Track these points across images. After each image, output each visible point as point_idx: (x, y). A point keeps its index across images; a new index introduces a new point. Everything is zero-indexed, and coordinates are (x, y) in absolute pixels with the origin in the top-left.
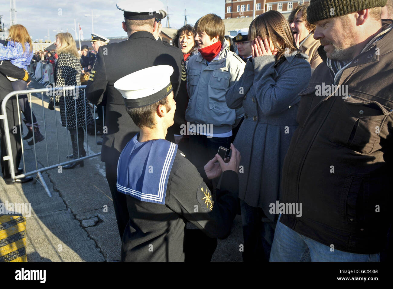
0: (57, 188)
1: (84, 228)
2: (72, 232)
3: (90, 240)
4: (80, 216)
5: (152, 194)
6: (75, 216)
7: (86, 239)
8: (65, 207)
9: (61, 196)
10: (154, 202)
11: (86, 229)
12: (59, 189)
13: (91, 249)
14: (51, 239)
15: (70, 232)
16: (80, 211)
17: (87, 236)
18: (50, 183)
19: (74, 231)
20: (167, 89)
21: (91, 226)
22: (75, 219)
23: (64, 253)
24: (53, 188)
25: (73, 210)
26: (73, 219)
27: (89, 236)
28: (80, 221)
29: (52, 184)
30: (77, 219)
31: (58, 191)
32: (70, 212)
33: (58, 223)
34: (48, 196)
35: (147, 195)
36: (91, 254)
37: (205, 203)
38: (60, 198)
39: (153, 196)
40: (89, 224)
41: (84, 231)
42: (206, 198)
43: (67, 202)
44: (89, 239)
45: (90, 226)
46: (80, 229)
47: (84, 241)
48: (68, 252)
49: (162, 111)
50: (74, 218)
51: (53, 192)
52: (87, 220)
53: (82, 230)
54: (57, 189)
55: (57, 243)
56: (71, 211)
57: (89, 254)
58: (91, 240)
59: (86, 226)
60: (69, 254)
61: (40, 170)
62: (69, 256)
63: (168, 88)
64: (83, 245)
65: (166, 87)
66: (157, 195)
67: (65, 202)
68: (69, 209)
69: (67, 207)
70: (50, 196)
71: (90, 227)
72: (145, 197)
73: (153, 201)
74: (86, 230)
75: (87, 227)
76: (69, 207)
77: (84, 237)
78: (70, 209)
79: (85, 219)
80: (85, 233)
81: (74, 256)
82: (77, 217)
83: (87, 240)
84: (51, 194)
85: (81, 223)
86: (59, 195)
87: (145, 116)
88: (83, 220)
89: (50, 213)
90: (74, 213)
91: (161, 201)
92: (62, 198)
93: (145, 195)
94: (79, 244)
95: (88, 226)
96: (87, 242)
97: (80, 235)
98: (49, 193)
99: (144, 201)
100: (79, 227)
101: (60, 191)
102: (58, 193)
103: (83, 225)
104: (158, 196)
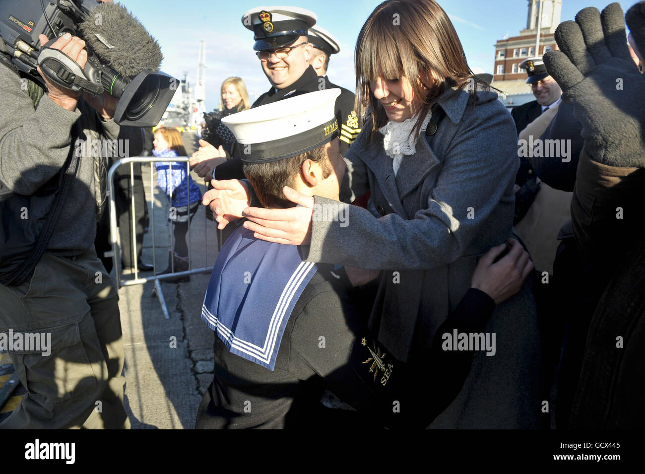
0: (182, 306)
1: (196, 373)
2: (175, 378)
3: (197, 396)
4: (197, 354)
5: (253, 343)
6: (190, 352)
7: (191, 392)
8: (182, 337)
9: (182, 319)
10: (254, 361)
11: (198, 376)
12: (184, 308)
13: (193, 410)
14: (141, 384)
15: (173, 378)
16: (200, 346)
17: (195, 388)
18: (175, 298)
19: (179, 377)
20: (325, 129)
21: (207, 372)
22: (190, 357)
23: (150, 411)
24: (177, 306)
25: (191, 343)
26: (186, 357)
27: (197, 389)
28: (195, 362)
29: (177, 299)
30: (192, 359)
31: (182, 311)
32: (186, 346)
33: (161, 361)
34: (164, 317)
35: (243, 343)
36: (190, 419)
37: (371, 370)
38: (180, 321)
39: (253, 348)
40: (206, 369)
41: (193, 377)
42: (372, 362)
43: (187, 330)
44: (196, 393)
45: (205, 372)
46: (190, 374)
47: (187, 396)
48: (157, 409)
49: (312, 174)
50: (188, 355)
51: (174, 311)
52: (206, 362)
53: (193, 376)
54: (181, 308)
55: (147, 392)
56: (188, 344)
57: (187, 418)
58: (199, 396)
59: (200, 372)
60: (156, 414)
61: (159, 277)
62: (156, 418)
63: (328, 128)
64: (184, 402)
65: (323, 126)
66: (262, 347)
67: (184, 329)
68: (186, 341)
69: (184, 337)
70: (167, 317)
71: (205, 374)
72: (239, 346)
73: (253, 357)
74: (197, 379)
75: (201, 374)
76: (187, 337)
77: (191, 389)
78: (188, 340)
79: (202, 360)
80: (194, 382)
81: (163, 419)
82: (193, 355)
83: (193, 394)
84: (170, 314)
85: (195, 365)
86: (180, 317)
87: (276, 181)
88: (200, 360)
89: (157, 344)
90: (191, 348)
91: (268, 362)
92: (183, 322)
93: (240, 342)
94: (178, 398)
95: (203, 371)
96: (192, 398)
97: (185, 384)
98: (166, 313)
99: (235, 353)
100: (189, 371)
101: (186, 311)
102: (180, 314)
103: (195, 369)
104: (263, 350)
